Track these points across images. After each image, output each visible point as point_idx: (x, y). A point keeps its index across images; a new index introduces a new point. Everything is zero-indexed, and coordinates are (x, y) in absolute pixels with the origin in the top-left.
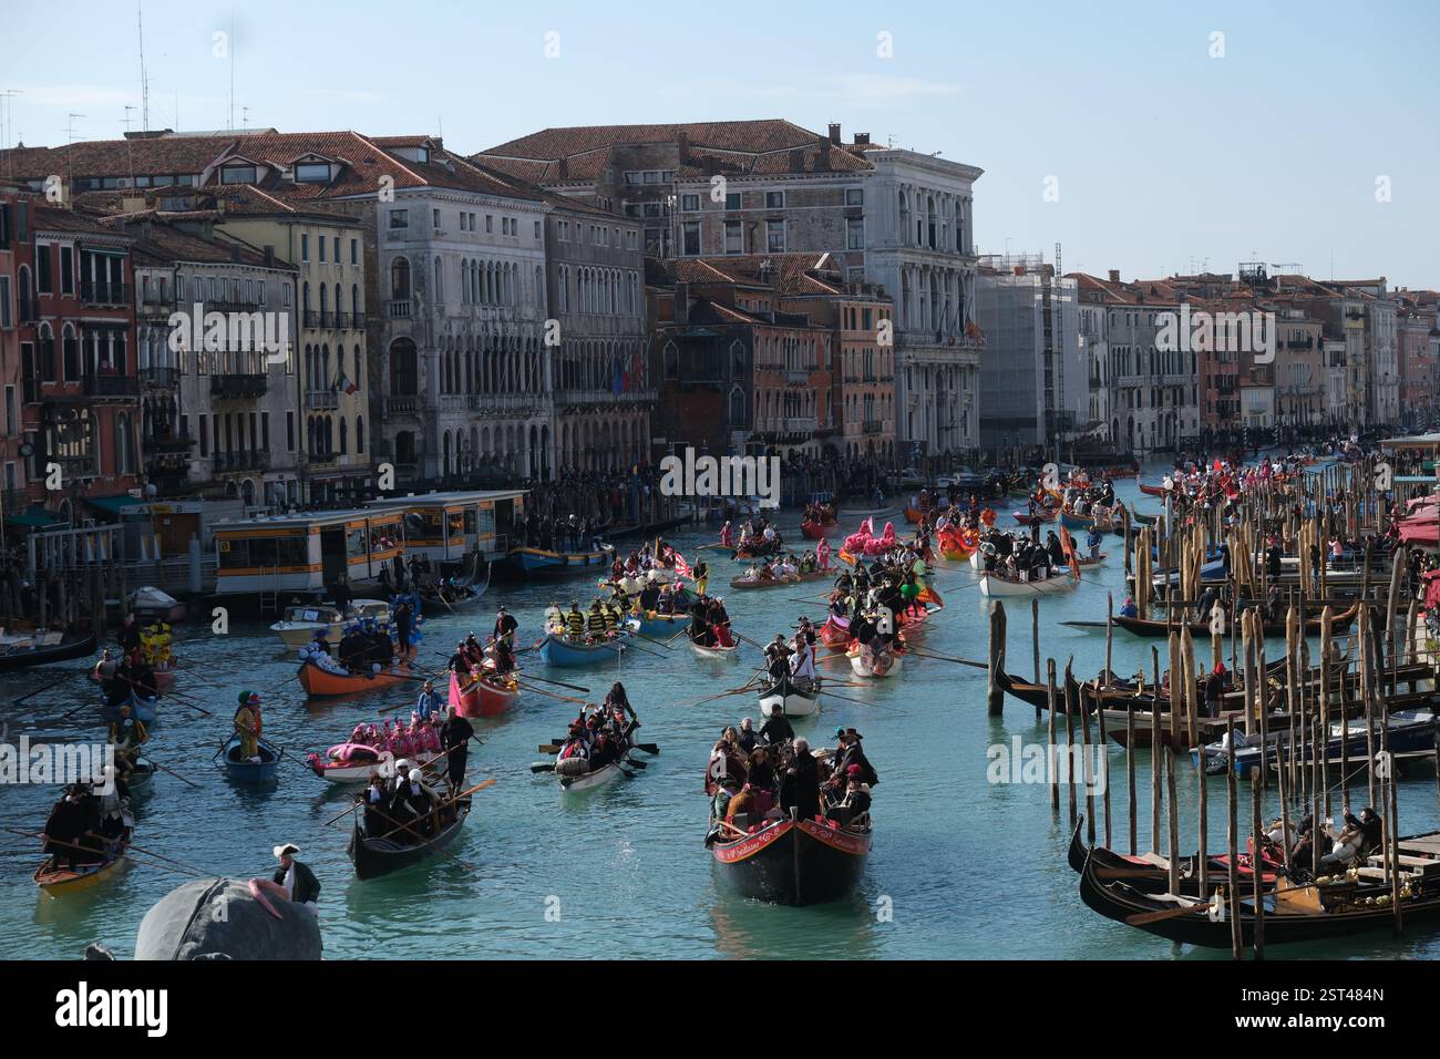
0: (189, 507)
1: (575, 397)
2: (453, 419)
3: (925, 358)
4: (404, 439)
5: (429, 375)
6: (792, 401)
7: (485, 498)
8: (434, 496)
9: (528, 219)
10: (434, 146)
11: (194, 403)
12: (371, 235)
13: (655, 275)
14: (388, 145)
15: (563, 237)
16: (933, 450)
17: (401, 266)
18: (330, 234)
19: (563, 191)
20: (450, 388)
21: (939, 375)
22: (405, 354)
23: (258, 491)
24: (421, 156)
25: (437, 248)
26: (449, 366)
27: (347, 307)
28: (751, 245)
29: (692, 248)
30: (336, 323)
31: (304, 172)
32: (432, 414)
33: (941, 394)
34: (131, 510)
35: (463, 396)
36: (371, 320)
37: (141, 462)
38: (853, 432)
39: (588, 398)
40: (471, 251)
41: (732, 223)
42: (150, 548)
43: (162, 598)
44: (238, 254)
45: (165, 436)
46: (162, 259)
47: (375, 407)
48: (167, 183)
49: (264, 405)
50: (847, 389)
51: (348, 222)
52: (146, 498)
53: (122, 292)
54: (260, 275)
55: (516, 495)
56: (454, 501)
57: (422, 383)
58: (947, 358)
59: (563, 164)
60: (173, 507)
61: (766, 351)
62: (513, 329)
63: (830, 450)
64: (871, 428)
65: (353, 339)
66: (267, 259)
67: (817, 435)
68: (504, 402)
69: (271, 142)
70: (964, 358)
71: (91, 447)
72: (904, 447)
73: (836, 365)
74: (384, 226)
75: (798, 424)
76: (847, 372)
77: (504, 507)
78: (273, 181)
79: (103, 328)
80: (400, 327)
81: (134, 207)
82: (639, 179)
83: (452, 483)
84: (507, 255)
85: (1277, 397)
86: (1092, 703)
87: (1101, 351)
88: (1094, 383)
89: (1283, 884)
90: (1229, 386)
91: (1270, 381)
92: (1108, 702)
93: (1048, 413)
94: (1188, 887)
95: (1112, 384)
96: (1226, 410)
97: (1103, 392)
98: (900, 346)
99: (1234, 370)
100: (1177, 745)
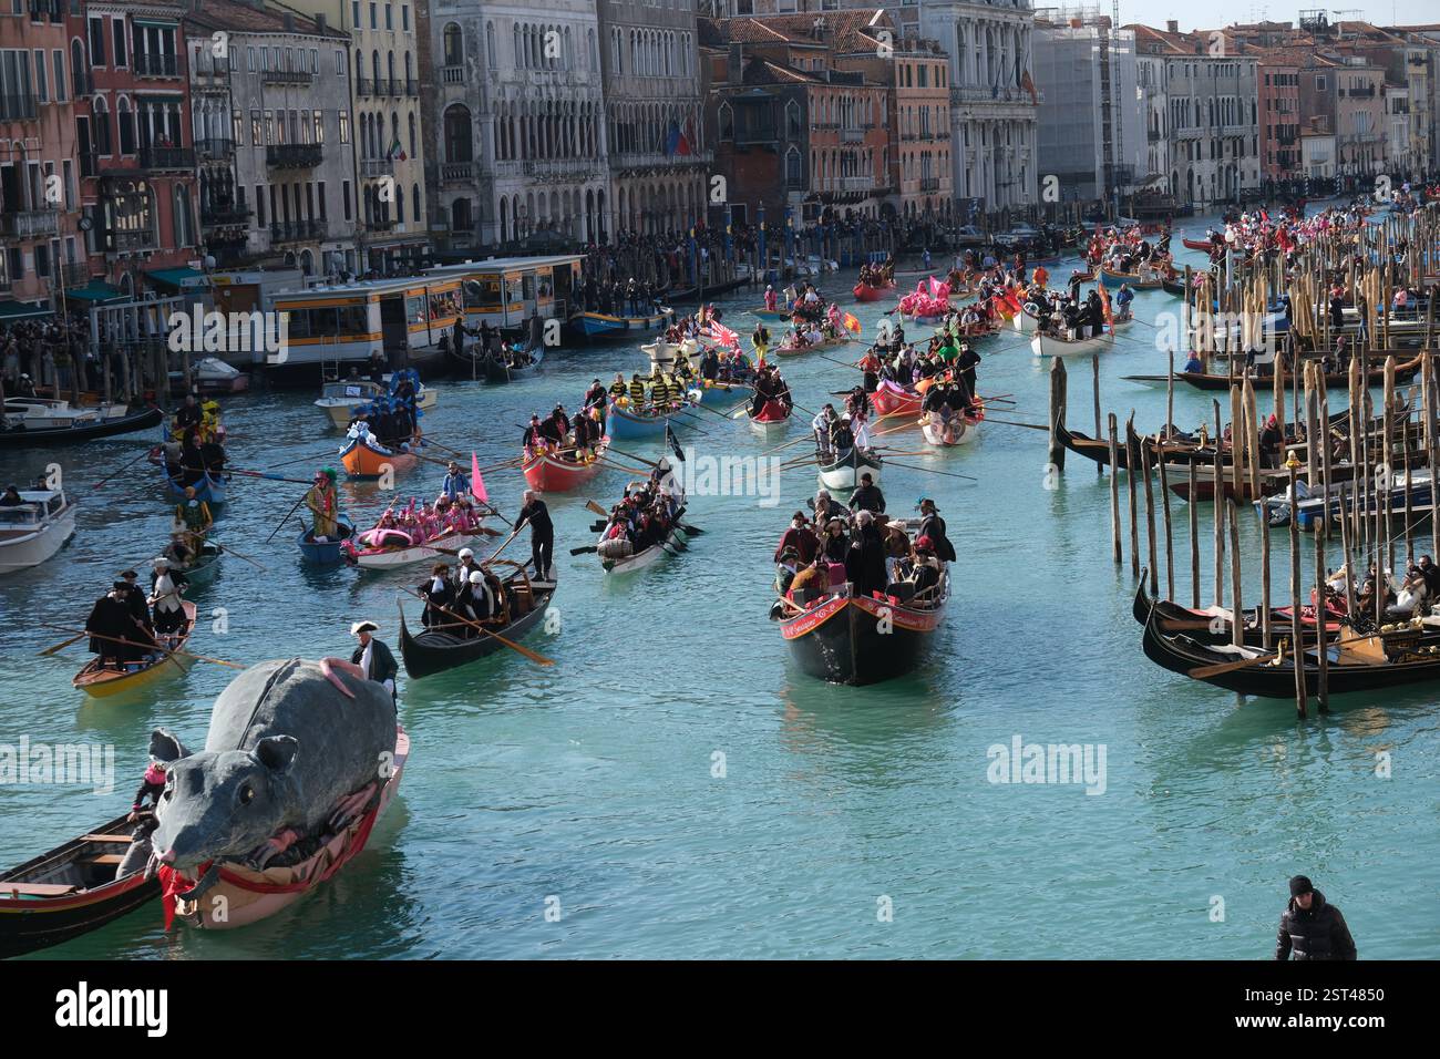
0: (249, 278)
1: (630, 161)
2: (509, 184)
3: (981, 114)
4: (461, 206)
5: (484, 141)
6: (848, 161)
7: (543, 264)
8: (491, 263)
11: (251, 174)
12: (422, 2)
13: (709, 35)
16: (991, 207)
17: (454, 31)
18: (381, 2)
20: (505, 154)
21: (995, 131)
22: (460, 121)
23: (317, 261)
25: (490, 12)
26: (504, 130)
27: (401, 74)
28: (804, 3)
29: (746, 7)
30: (390, 91)
32: (488, 181)
33: (998, 150)
34: (192, 282)
35: (519, 162)
36: (425, 87)
37: (200, 233)
38: (910, 191)
39: (644, 161)
40: (523, 15)
43: (227, 370)
44: (290, 23)
45: (223, 204)
47: (430, 173)
49: (320, 174)
50: (904, 147)
52: (206, 270)
53: (175, 64)
54: (312, 44)
55: (574, 260)
56: (512, 267)
57: (477, 150)
58: (1004, 113)
60: (232, 278)
61: (821, 110)
62: (567, 94)
63: (888, 210)
64: (928, 186)
65: (407, 107)
66: (319, 27)
67: (874, 194)
68: (560, 167)
70: (1021, 114)
71: (149, 220)
72: (963, 205)
73: (892, 122)
75: (855, 183)
76: (903, 130)
77: (562, 272)
79: (158, 101)
80: (453, 94)
83: (510, 250)
84: (562, 19)
85: (1340, 146)
86: (1153, 458)
87: (1160, 103)
88: (1153, 137)
89: (1347, 634)
90: (1289, 136)
91: (1332, 129)
92: (1169, 456)
93: (1107, 167)
94: (1251, 638)
95: (1171, 136)
96: (1287, 161)
97: (1162, 146)
98: (955, 102)
99: (1295, 120)
100: (1239, 498)
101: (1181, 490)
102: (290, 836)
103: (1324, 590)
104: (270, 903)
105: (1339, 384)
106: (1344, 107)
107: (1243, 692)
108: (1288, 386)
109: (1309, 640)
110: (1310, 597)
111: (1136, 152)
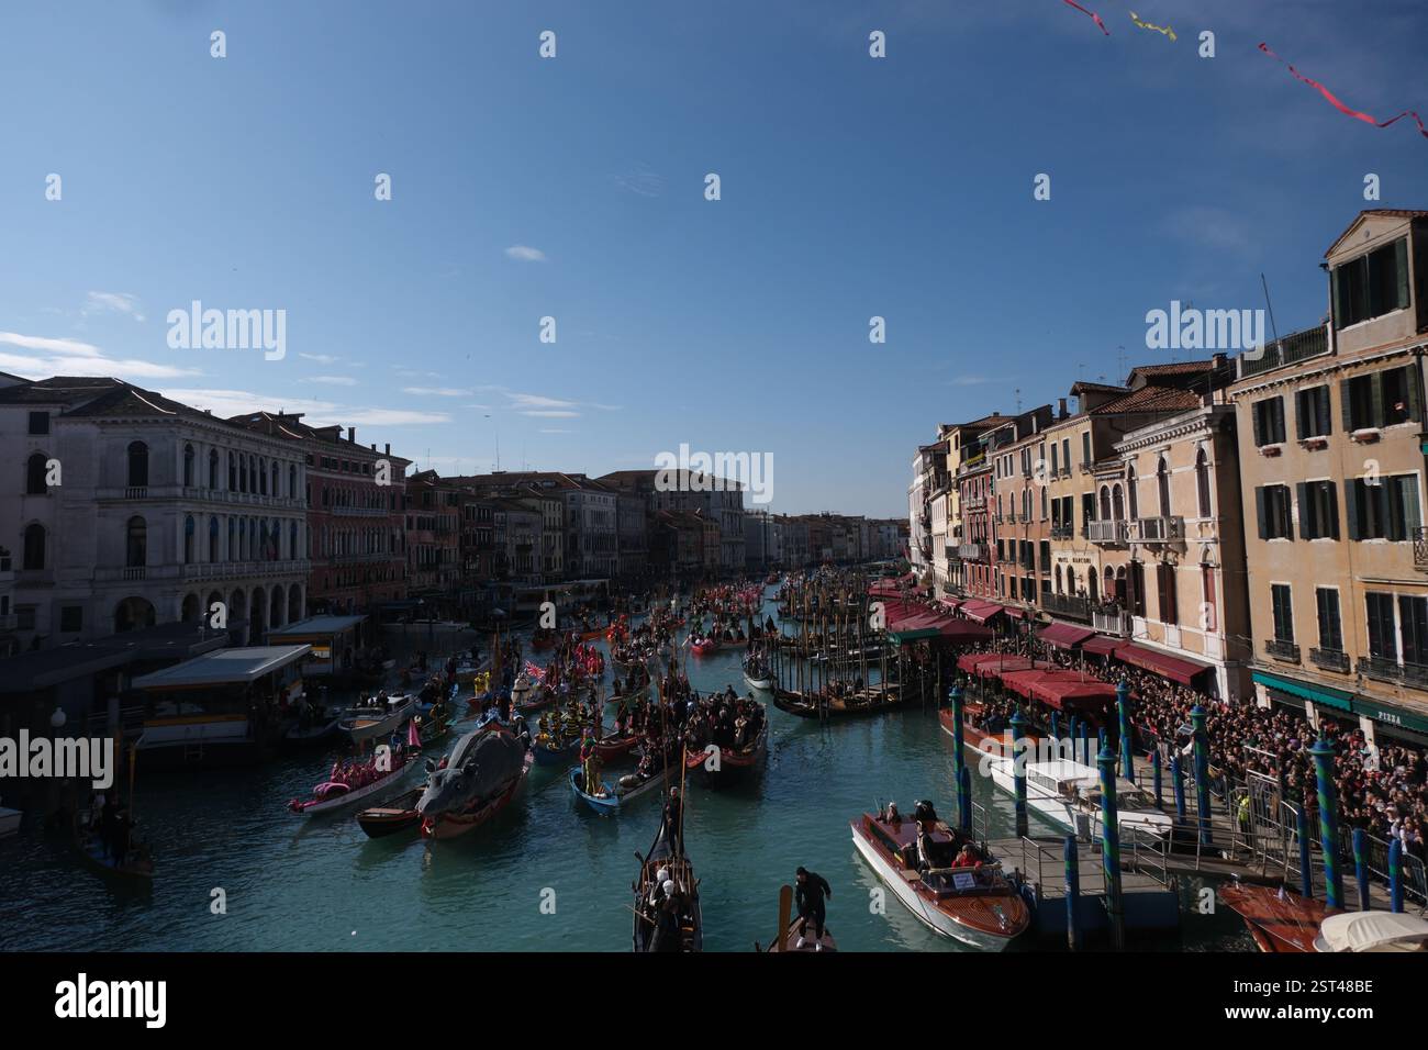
0: (509, 584)
1: (625, 551)
2: (588, 558)
3: (728, 540)
4: (574, 564)
5: (581, 544)
6: (689, 553)
7: (597, 582)
8: (582, 581)
9: (611, 499)
10: (584, 476)
11: (511, 553)
12: (564, 503)
13: (649, 514)
14: (570, 476)
15: (621, 503)
16: (731, 567)
17: (573, 512)
18: (552, 503)
19: (622, 490)
20: (587, 548)
21: (733, 545)
22: (574, 539)
23: (529, 580)
24: (580, 480)
25: (584, 506)
26: (587, 542)
27: (557, 524)
28: (677, 506)
29: (660, 506)
30: (554, 529)
31: (545, 484)
32: (582, 556)
33: (734, 551)
34: (491, 585)
35: (591, 552)
36: (564, 529)
37: (495, 571)
38: (707, 562)
39: (628, 551)
40: (593, 507)
41: (671, 499)
42: (497, 597)
43: (501, 612)
44: (524, 508)
45: (502, 562)
46: (501, 511)
47: (565, 553)
48: (503, 487)
49: (532, 553)
50: (706, 549)
51: (559, 499)
52: (495, 582)
53: (490, 520)
54: (532, 515)
55: (607, 581)
56: (588, 582)
57: (579, 546)
58: (735, 540)
59: (621, 483)
60: (504, 584)
61: (682, 538)
62: (606, 531)
63: (701, 567)
64: (713, 560)
65: (559, 534)
66: (533, 510)
67: (697, 563)
68: (603, 553)
69: (535, 475)
70: (740, 540)
71: (480, 566)
72: (723, 566)
73: (702, 542)
74: (568, 500)
75: (691, 559)
76: (705, 544)
77: (603, 584)
78: (536, 486)
79: (484, 530)
80: (572, 530)
81: (494, 494)
82: (644, 486)
83: (588, 577)
84: (606, 509)
85: (834, 552)
86: (778, 645)
87: (781, 537)
88: (779, 547)
89: (834, 699)
90: (819, 548)
91: (831, 546)
92: (783, 644)
93: (766, 557)
94: (806, 700)
95: (785, 548)
96: (819, 555)
97: (781, 551)
98: (721, 536)
99: (820, 543)
100: (803, 657)
101: (787, 655)
102: (475, 801)
103: (828, 686)
104: (465, 828)
105: (832, 622)
106: (835, 540)
107: (804, 717)
108: (818, 623)
109: (824, 701)
110: (824, 688)
111: (774, 552)
